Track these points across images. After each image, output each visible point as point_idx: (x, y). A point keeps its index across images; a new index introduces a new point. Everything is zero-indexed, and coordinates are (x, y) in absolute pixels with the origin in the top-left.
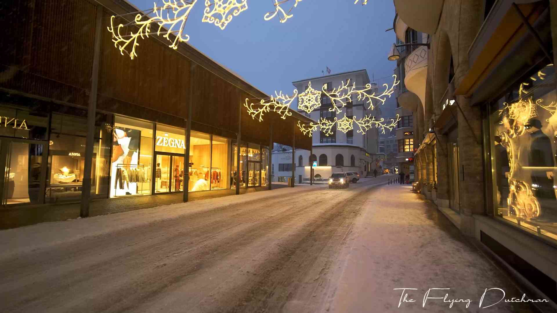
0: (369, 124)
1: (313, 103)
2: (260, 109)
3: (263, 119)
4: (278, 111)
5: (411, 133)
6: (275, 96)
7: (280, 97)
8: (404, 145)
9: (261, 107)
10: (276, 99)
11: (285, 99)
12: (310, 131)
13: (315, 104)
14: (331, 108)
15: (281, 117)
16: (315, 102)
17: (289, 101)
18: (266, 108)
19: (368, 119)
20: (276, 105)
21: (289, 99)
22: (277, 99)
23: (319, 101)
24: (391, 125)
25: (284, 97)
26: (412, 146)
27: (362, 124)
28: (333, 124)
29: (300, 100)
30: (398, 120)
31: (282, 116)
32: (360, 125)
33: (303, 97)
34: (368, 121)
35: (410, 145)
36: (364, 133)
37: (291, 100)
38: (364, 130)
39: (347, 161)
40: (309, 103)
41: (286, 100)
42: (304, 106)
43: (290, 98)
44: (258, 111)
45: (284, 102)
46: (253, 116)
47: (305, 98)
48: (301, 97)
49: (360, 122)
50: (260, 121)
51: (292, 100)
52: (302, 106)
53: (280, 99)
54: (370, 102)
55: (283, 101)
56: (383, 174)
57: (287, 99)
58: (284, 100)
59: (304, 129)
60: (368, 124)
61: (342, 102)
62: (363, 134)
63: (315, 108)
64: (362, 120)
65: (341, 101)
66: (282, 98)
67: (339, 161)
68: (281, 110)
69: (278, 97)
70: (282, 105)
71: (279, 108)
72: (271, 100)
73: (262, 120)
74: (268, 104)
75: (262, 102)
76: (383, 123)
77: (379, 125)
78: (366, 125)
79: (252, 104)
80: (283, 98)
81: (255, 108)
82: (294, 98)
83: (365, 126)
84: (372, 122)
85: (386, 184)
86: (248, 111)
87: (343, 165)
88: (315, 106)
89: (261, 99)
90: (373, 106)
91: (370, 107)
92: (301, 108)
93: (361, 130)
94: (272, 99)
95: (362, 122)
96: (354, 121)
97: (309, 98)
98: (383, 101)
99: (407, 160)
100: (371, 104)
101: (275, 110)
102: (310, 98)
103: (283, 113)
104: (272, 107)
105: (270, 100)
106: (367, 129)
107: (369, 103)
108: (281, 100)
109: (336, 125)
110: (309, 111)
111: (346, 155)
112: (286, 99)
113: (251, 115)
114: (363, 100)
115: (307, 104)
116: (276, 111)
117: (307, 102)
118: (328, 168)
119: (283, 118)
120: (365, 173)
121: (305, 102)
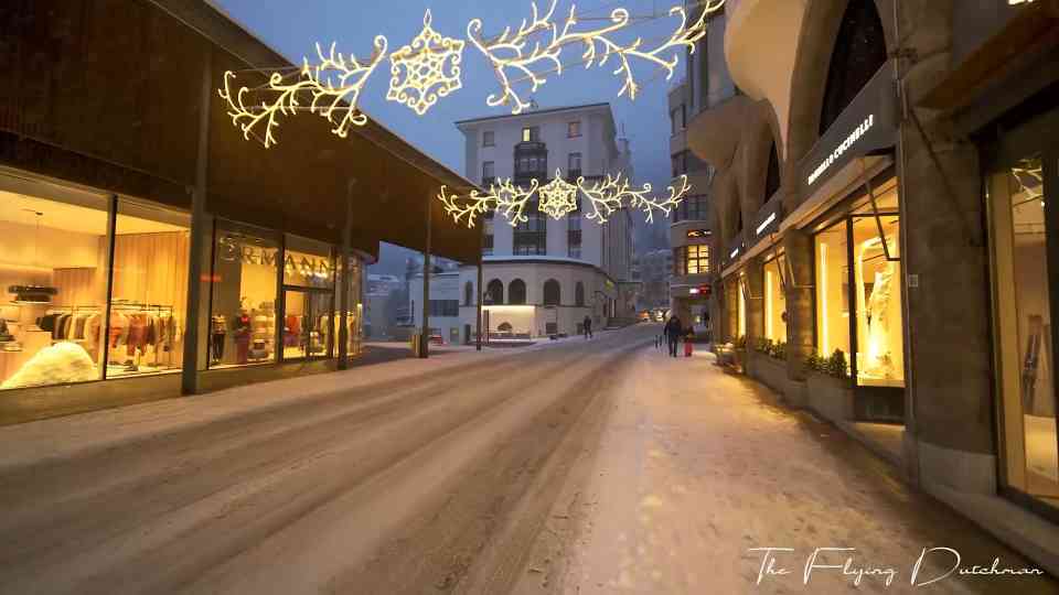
0: (617, 199)
1: (435, 80)
2: (267, 104)
3: (275, 139)
4: (324, 111)
5: (701, 232)
6: (315, 61)
7: (332, 61)
8: (687, 260)
9: (272, 97)
10: (318, 68)
11: (346, 70)
12: (470, 212)
13: (443, 84)
14: (492, 96)
15: (333, 131)
16: (443, 76)
17: (360, 75)
18: (287, 101)
19: (614, 184)
20: (318, 91)
21: (359, 69)
22: (322, 68)
23: (456, 71)
24: (669, 201)
25: (343, 63)
26: (704, 263)
27: (599, 197)
28: (529, 195)
29: (394, 71)
30: (683, 190)
31: (336, 129)
32: (594, 200)
33: (404, 61)
34: (614, 190)
35: (698, 259)
36: (603, 220)
37: (364, 72)
38: (604, 212)
39: (567, 295)
40: (423, 81)
41: (349, 73)
42: (405, 90)
43: (362, 65)
44: (264, 110)
45: (343, 78)
46: (246, 129)
47: (409, 64)
48: (398, 62)
49: (593, 191)
50: (267, 146)
51: (370, 70)
52: (399, 89)
53: (330, 69)
54: (625, 71)
55: (340, 76)
56: (638, 322)
57: (353, 69)
58: (343, 73)
59: (455, 208)
60: (614, 199)
61: (531, 75)
62: (601, 223)
63: (441, 95)
64: (600, 187)
65: (528, 71)
66: (338, 66)
67: (551, 295)
68: (332, 108)
69: (326, 63)
70: (336, 90)
71: (328, 100)
72: (303, 73)
73: (274, 142)
74: (293, 89)
75: (275, 79)
76: (649, 196)
77: (639, 200)
78: (608, 200)
79: (245, 89)
80: (341, 66)
81: (252, 101)
82: (374, 66)
83: (608, 203)
84: (623, 192)
85: (648, 344)
86: (229, 113)
87: (558, 304)
88: (442, 89)
89: (274, 72)
90: (633, 86)
91: (624, 88)
92: (396, 98)
93: (597, 213)
94: (306, 71)
95: (599, 192)
96: (579, 191)
97: (422, 65)
98: (670, 66)
99: (693, 291)
100: (630, 79)
101: (313, 109)
102: (428, 64)
103: (339, 115)
104: (305, 97)
105: (300, 73)
106: (610, 211)
107: (623, 75)
108: (331, 71)
109: (536, 198)
110: (421, 107)
111: (566, 279)
112: (350, 69)
113: (239, 125)
114: (601, 64)
115: (415, 84)
116: (317, 112)
117: (416, 77)
118: (527, 310)
119: (340, 132)
120: (604, 320)
121: (410, 77)
